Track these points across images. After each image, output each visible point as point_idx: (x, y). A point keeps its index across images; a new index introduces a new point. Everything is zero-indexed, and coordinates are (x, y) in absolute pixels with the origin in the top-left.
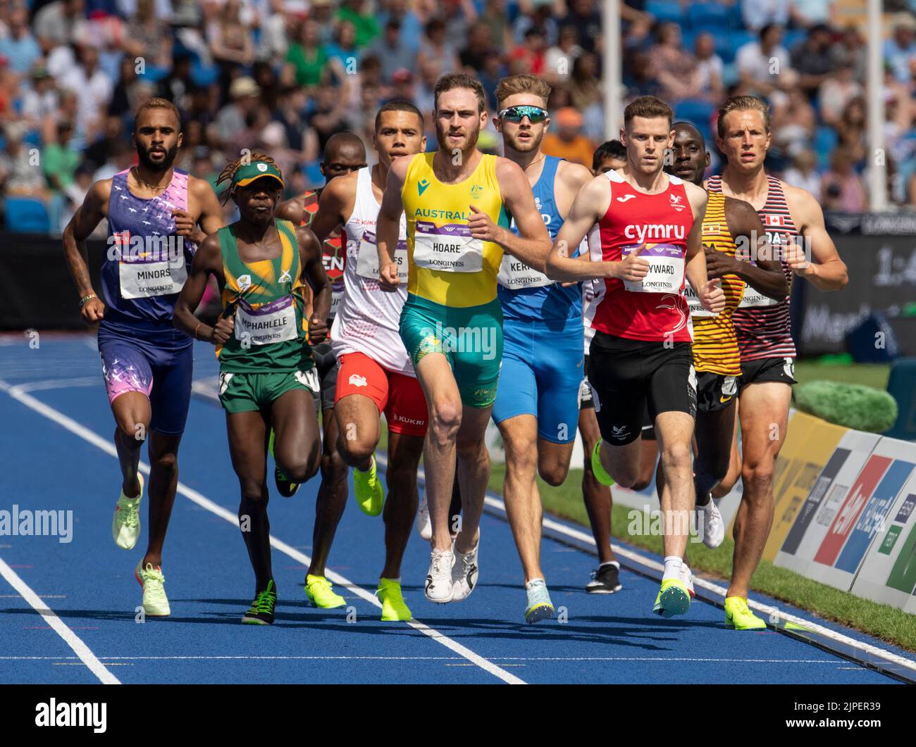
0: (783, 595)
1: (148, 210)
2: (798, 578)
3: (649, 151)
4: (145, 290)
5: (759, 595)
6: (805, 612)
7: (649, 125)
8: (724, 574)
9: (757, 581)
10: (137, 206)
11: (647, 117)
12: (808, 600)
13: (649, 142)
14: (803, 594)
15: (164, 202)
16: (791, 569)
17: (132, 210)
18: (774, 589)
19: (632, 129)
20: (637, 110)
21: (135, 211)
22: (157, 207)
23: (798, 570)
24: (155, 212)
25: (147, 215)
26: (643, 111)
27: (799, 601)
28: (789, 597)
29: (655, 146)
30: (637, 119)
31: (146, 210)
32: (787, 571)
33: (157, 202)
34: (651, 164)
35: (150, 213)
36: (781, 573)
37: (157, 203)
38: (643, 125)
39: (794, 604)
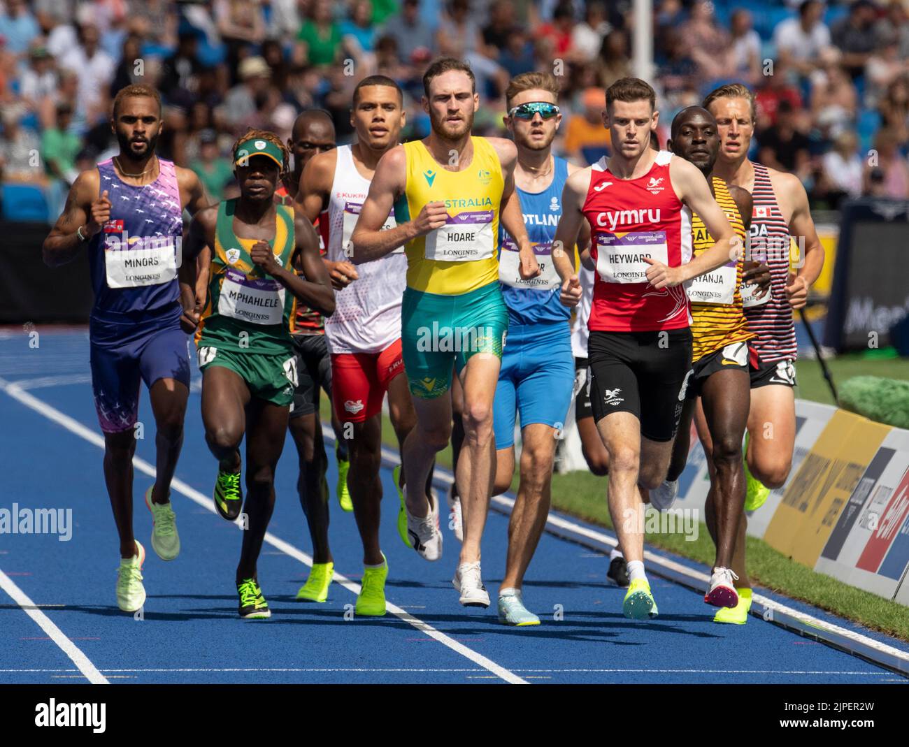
0: (823, 603)
1: (141, 198)
2: (839, 584)
3: (630, 135)
4: (132, 278)
5: (798, 603)
6: (846, 621)
7: (629, 108)
8: (761, 581)
9: (796, 588)
10: (129, 193)
11: (627, 101)
12: (850, 609)
13: (630, 127)
14: (845, 603)
15: (157, 190)
16: (831, 576)
17: (125, 198)
18: (814, 597)
19: (614, 113)
20: (617, 94)
21: (128, 199)
22: (150, 196)
23: (840, 577)
24: (148, 201)
25: (140, 203)
26: (622, 95)
27: (840, 610)
28: (830, 605)
29: (636, 130)
30: (617, 103)
31: (138, 198)
32: (828, 578)
33: (148, 189)
34: (632, 149)
35: (144, 202)
36: (822, 580)
37: (149, 191)
38: (623, 109)
39: (835, 613)
